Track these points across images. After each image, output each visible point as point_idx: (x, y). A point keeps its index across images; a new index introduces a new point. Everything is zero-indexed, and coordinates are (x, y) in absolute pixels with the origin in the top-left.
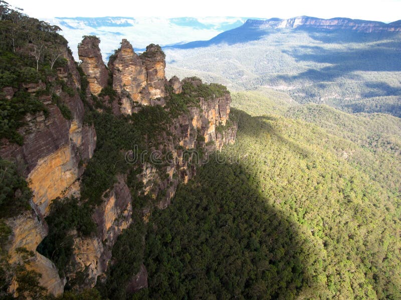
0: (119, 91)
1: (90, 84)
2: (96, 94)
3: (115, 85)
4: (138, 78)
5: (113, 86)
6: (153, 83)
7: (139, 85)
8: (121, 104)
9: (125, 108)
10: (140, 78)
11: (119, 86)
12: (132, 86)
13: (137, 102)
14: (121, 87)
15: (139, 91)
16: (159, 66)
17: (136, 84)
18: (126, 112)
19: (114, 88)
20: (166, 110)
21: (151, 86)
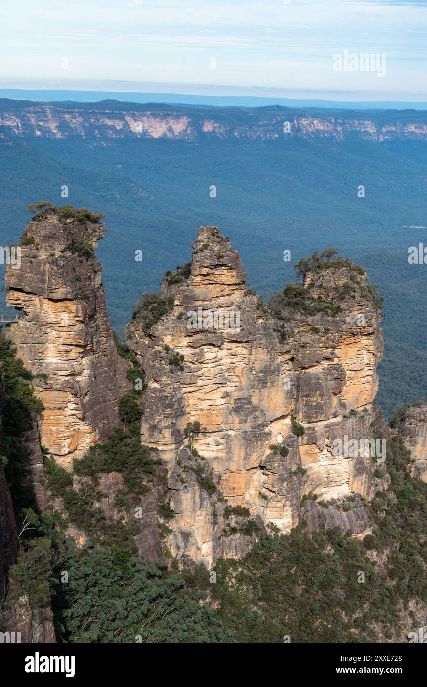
0: (165, 457)
1: (45, 413)
2: (65, 463)
3: (153, 428)
4: (255, 401)
5: (144, 428)
6: (320, 426)
7: (256, 435)
8: (168, 514)
9: (186, 536)
10: (265, 404)
11: (167, 434)
12: (227, 438)
13: (243, 512)
14: (178, 436)
15: (255, 459)
16: (353, 350)
17: (247, 426)
18: (192, 553)
19: (145, 439)
20: (372, 555)
21: (313, 441)
